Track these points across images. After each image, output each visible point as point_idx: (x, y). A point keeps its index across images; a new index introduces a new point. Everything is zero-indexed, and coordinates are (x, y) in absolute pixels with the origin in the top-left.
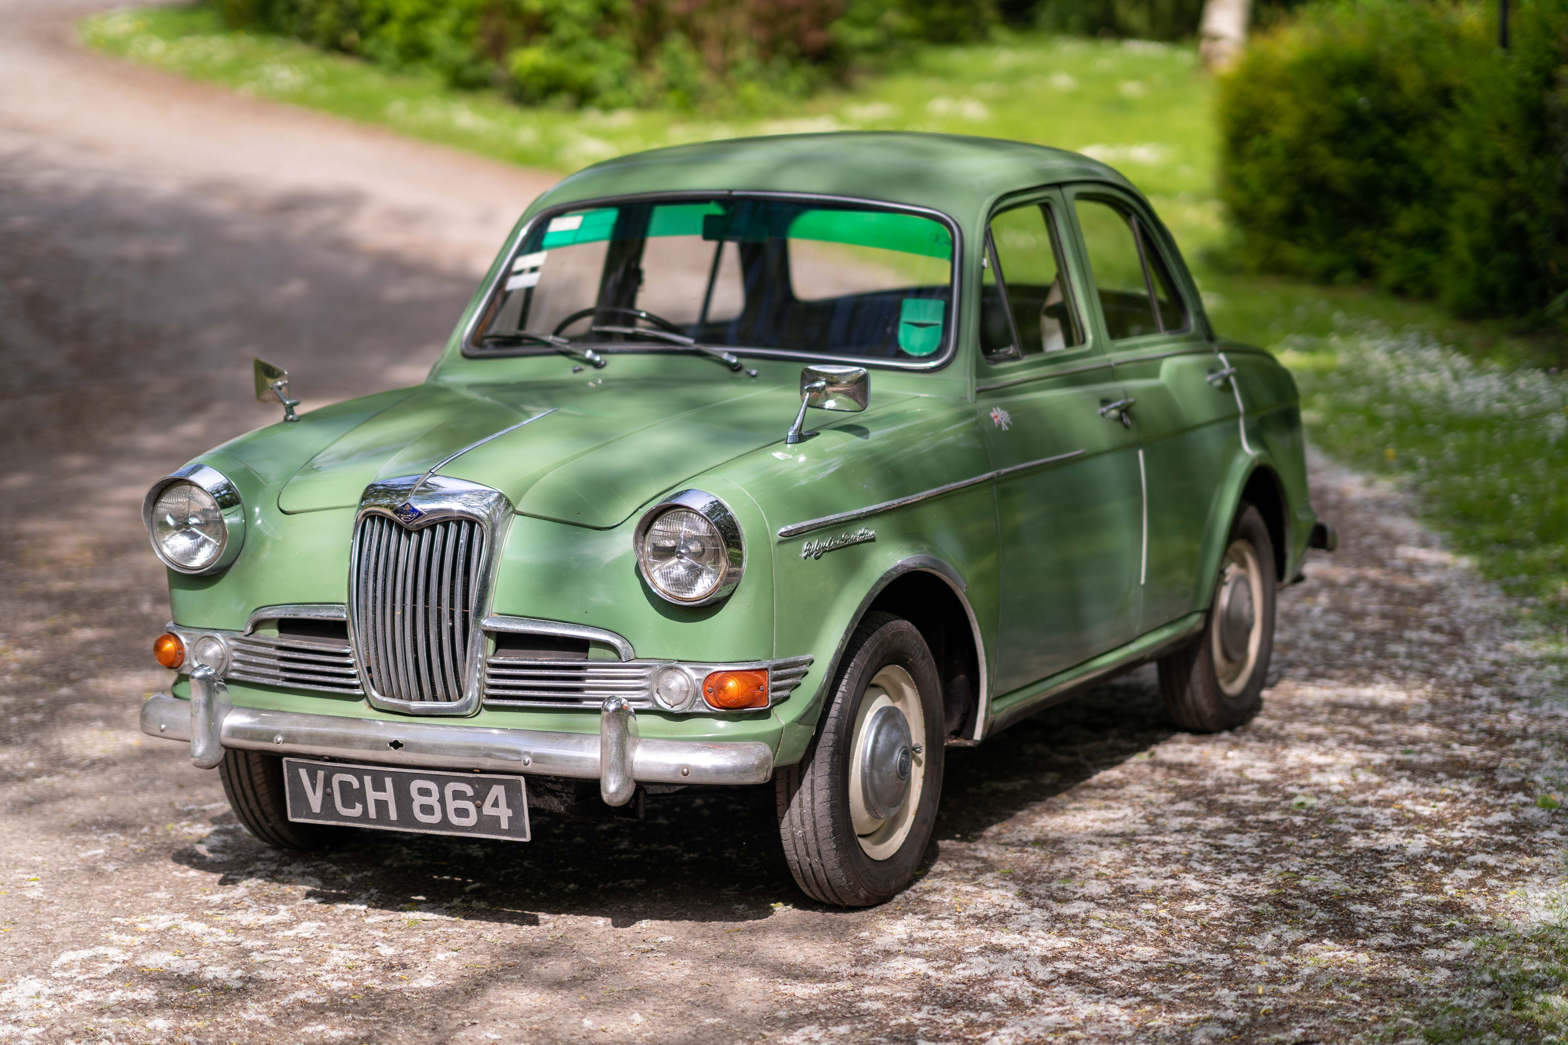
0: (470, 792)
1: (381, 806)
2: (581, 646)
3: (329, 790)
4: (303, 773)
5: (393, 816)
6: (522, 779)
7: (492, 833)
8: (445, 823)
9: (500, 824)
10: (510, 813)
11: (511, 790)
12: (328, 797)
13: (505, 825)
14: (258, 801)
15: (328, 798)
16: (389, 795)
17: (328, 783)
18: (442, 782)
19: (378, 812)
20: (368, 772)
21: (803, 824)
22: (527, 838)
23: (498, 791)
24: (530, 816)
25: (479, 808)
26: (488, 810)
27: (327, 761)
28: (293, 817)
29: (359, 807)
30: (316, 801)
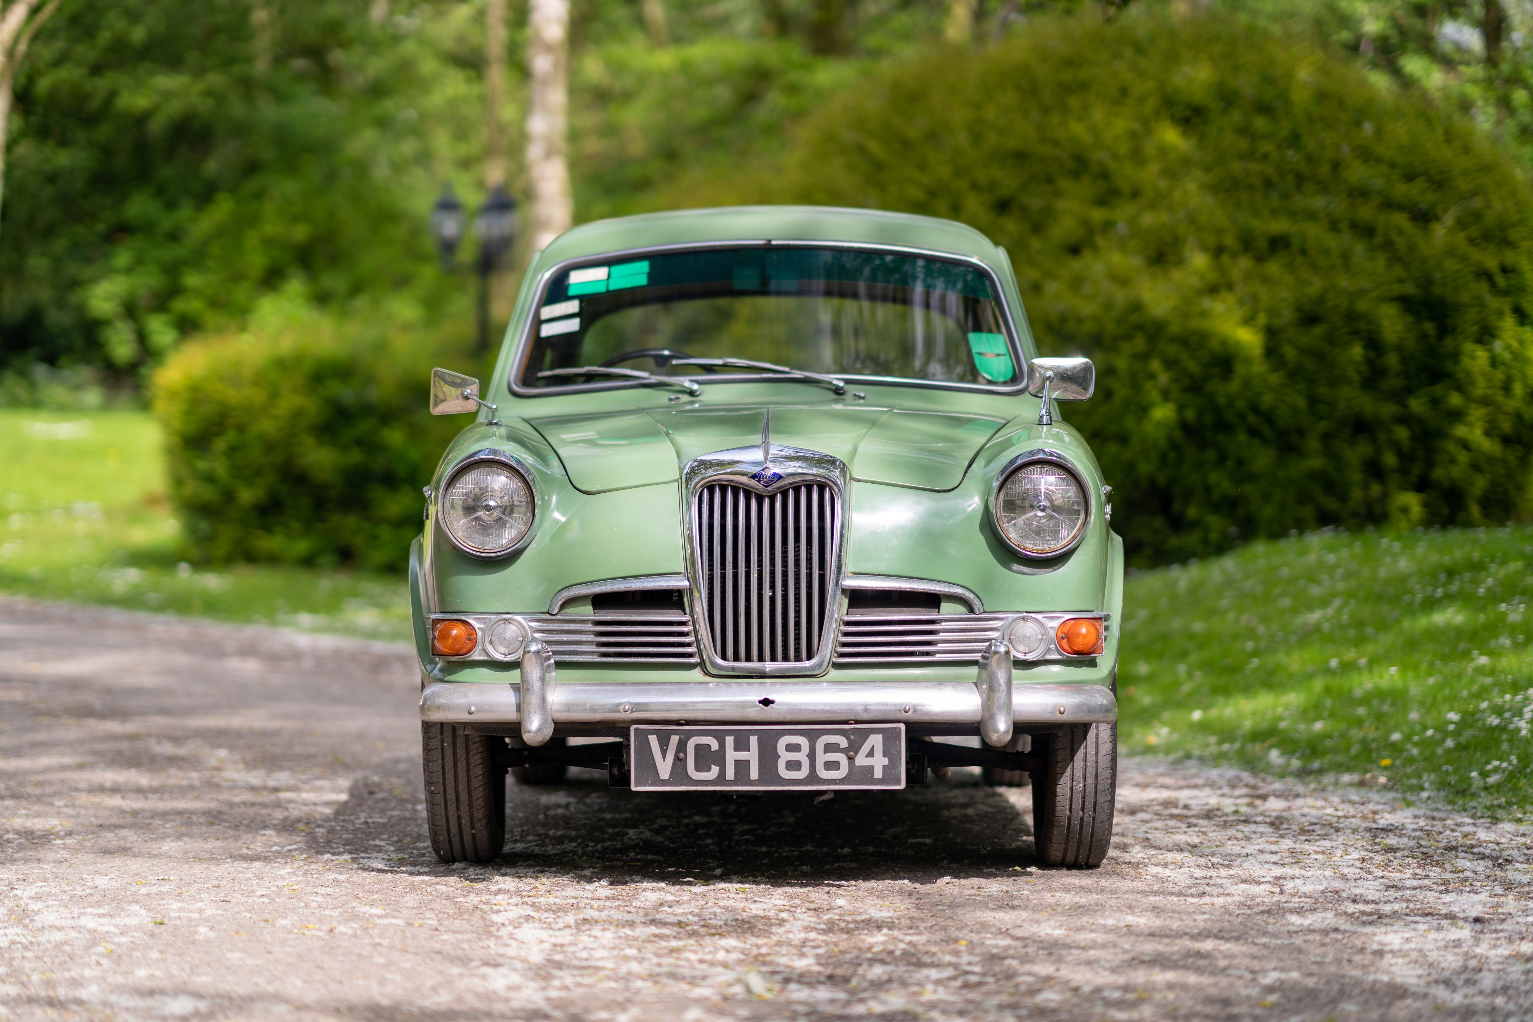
0: (843, 742)
1: (742, 766)
2: (932, 600)
3: (681, 755)
4: (653, 740)
5: (754, 774)
6: (903, 726)
7: (863, 784)
8: (813, 777)
9: (873, 773)
10: (886, 761)
11: (890, 738)
12: (680, 761)
13: (878, 774)
14: (470, 805)
15: (679, 763)
16: (752, 755)
17: (682, 747)
18: (812, 737)
19: (736, 773)
20: (730, 733)
21: (1085, 778)
22: (902, 786)
23: (876, 741)
24: (907, 763)
25: (851, 759)
26: (861, 760)
27: (682, 725)
28: (636, 786)
29: (715, 770)
30: (664, 767)
